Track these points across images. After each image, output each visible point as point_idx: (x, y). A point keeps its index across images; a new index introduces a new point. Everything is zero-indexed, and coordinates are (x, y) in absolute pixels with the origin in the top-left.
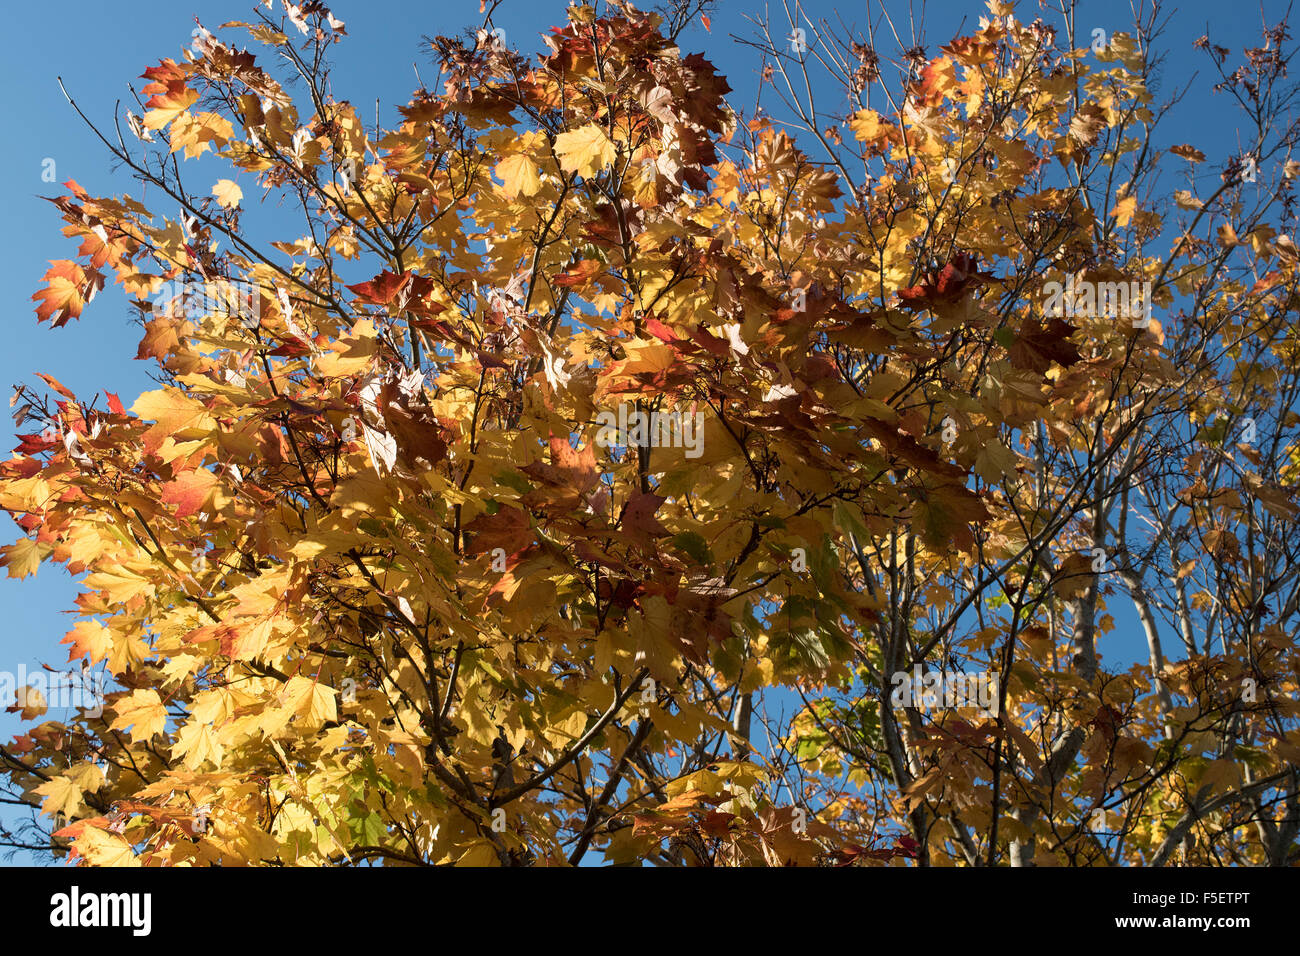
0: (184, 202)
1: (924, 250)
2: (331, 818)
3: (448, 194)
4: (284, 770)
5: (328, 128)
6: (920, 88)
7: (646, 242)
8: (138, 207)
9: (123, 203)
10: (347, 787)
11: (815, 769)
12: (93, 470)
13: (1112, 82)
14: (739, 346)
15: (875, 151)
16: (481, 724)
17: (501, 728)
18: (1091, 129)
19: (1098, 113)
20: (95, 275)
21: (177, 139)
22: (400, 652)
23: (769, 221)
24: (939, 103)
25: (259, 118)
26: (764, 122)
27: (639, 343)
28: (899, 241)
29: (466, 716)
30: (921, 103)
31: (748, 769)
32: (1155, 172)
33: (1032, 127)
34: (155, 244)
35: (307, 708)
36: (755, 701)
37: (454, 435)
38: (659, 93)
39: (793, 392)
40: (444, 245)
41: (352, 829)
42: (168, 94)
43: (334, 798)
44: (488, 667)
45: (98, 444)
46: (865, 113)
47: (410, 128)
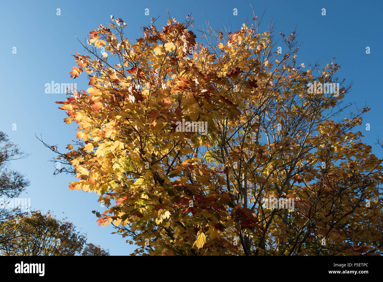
0: (97, 57)
1: (230, 68)
2: (123, 166)
3: (145, 56)
4: (115, 158)
5: (123, 43)
6: (231, 40)
7: (181, 64)
8: (89, 57)
9: (86, 56)
10: (126, 161)
11: (209, 161)
12: (80, 103)
13: (264, 40)
14: (197, 83)
15: (222, 51)
16: (150, 151)
17: (153, 151)
18: (261, 48)
19: (262, 45)
20: (81, 70)
21: (96, 45)
22: (135, 137)
23: (203, 63)
24: (234, 42)
25: (111, 41)
26: (202, 45)
27: (179, 81)
28: (226, 67)
29: (147, 149)
30: (231, 42)
31: (197, 159)
32: (271, 57)
33: (250, 47)
34: (92, 64)
35: (118, 147)
36: (199, 149)
37: (146, 98)
38: (184, 36)
39: (207, 91)
40: (144, 65)
41: (127, 168)
42: (94, 36)
43: (124, 163)
44: (151, 140)
45: (81, 98)
46: (221, 44)
47: (138, 43)
